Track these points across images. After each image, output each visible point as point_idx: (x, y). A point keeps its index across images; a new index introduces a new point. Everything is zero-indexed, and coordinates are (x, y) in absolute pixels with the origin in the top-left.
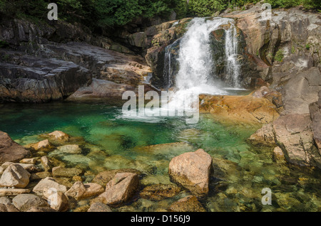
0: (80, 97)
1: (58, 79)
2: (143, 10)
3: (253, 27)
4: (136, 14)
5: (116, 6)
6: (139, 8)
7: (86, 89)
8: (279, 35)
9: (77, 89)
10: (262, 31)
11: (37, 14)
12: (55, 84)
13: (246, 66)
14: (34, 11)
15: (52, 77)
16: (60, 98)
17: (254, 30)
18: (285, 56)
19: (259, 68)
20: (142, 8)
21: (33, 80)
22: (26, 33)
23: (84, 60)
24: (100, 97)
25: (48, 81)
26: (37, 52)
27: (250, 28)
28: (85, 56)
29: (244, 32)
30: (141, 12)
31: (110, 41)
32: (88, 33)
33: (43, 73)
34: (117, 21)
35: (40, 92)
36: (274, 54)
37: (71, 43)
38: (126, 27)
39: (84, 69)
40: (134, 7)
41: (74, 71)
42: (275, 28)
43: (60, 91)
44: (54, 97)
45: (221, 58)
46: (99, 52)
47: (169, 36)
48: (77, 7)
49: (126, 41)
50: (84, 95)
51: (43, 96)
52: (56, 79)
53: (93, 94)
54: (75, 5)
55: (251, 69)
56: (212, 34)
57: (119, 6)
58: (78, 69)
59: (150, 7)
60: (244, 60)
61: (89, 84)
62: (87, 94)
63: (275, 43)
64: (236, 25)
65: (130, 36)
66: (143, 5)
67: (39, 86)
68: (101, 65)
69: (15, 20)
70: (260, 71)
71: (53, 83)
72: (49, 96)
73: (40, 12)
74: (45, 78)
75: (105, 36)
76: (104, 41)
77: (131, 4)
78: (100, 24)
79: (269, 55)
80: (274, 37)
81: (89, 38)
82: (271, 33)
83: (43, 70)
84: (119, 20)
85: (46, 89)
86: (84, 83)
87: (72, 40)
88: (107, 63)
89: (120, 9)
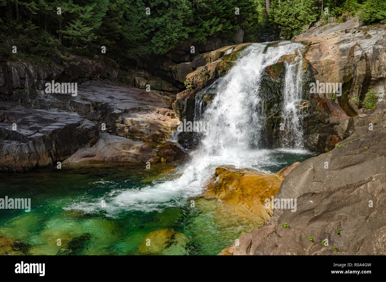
0: (77, 162)
1: (47, 140)
2: (189, 33)
3: (328, 57)
4: (180, 39)
5: (153, 30)
6: (184, 30)
7: (88, 151)
8: (368, 69)
9: (76, 151)
10: (340, 64)
11: (40, 51)
12: (43, 147)
13: (313, 117)
14: (37, 48)
15: (40, 138)
16: (50, 165)
17: (329, 63)
18: (380, 100)
19: (333, 119)
20: (188, 29)
21: (14, 143)
22: (21, 78)
23: (95, 109)
24: (103, 162)
25: (34, 143)
26: (34, 101)
27: (323, 59)
28: (97, 103)
29: (314, 66)
30: (186, 36)
31: (147, 75)
32: (114, 67)
33: (30, 132)
34: (154, 48)
35: (22, 158)
36: (362, 98)
37: (88, 83)
38: (169, 55)
39: (88, 124)
40: (178, 30)
41: (72, 128)
42: (362, 58)
43: (50, 155)
44: (41, 163)
45: (276, 105)
46: (120, 96)
47: (207, 74)
48: (89, 39)
49: (169, 74)
50: (84, 159)
51: (25, 163)
52: (44, 141)
53: (95, 158)
54: (87, 38)
55: (320, 122)
56: (268, 71)
57: (157, 30)
58: (78, 124)
59: (201, 27)
60: (310, 108)
61: (93, 144)
62: (88, 159)
63: (361, 80)
64: (304, 56)
65: (174, 68)
66: (190, 26)
67: (21, 150)
68: (116, 116)
69: (8, 63)
70: (335, 124)
71: (40, 144)
72: (35, 162)
73: (44, 48)
74: (31, 139)
75: (140, 68)
76: (139, 75)
77: (174, 26)
78: (131, 54)
79: (354, 99)
80: (360, 71)
81: (115, 73)
82: (355, 66)
83: (30, 129)
84: (157, 48)
85: (30, 153)
86: (86, 143)
87: (90, 79)
88: (126, 111)
89: (158, 33)
